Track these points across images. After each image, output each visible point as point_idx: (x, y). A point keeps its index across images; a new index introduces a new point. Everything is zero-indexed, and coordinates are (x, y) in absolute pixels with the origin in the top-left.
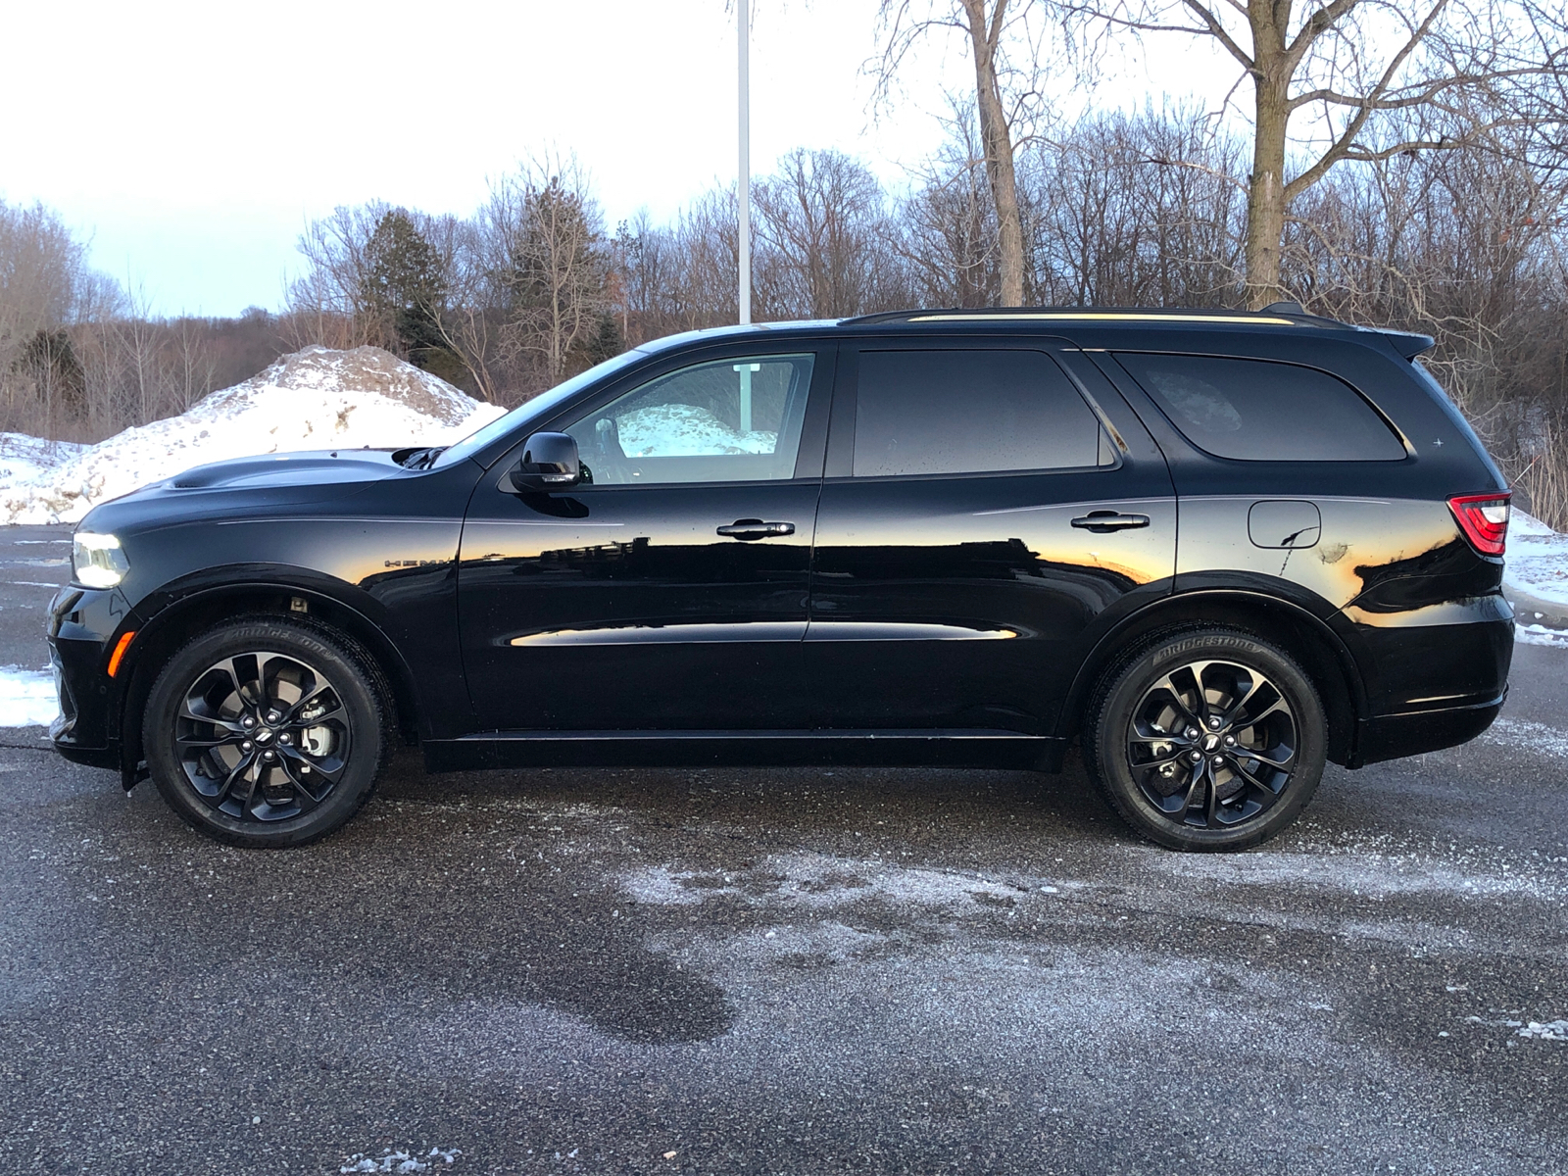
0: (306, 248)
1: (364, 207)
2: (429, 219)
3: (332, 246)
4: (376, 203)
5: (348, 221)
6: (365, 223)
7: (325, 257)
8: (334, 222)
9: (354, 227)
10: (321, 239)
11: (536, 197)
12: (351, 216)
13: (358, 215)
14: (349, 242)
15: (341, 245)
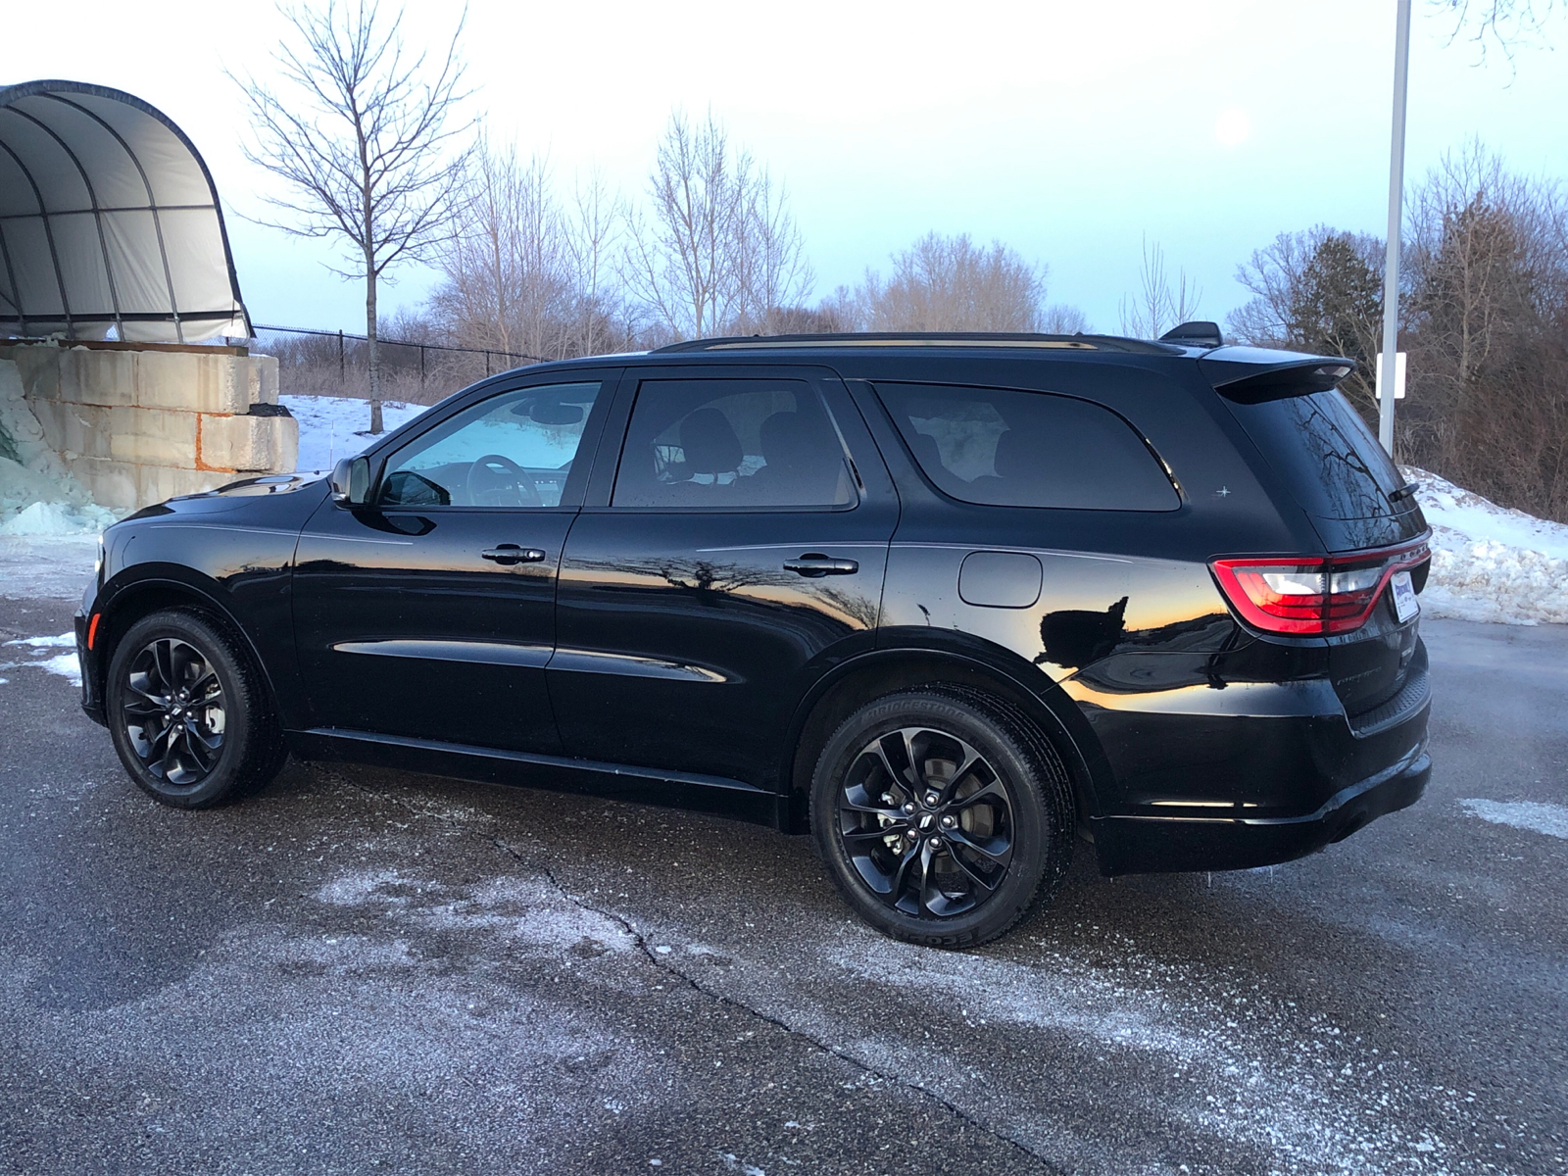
0: (1244, 277)
1: (1307, 233)
2: (1377, 242)
3: (1271, 275)
4: (1320, 228)
5: (1289, 249)
6: (1307, 249)
7: (1262, 285)
8: (1276, 251)
9: (1296, 253)
10: (1261, 269)
11: (1457, 214)
12: (1294, 243)
13: (1300, 242)
14: (1289, 271)
15: (1281, 274)
